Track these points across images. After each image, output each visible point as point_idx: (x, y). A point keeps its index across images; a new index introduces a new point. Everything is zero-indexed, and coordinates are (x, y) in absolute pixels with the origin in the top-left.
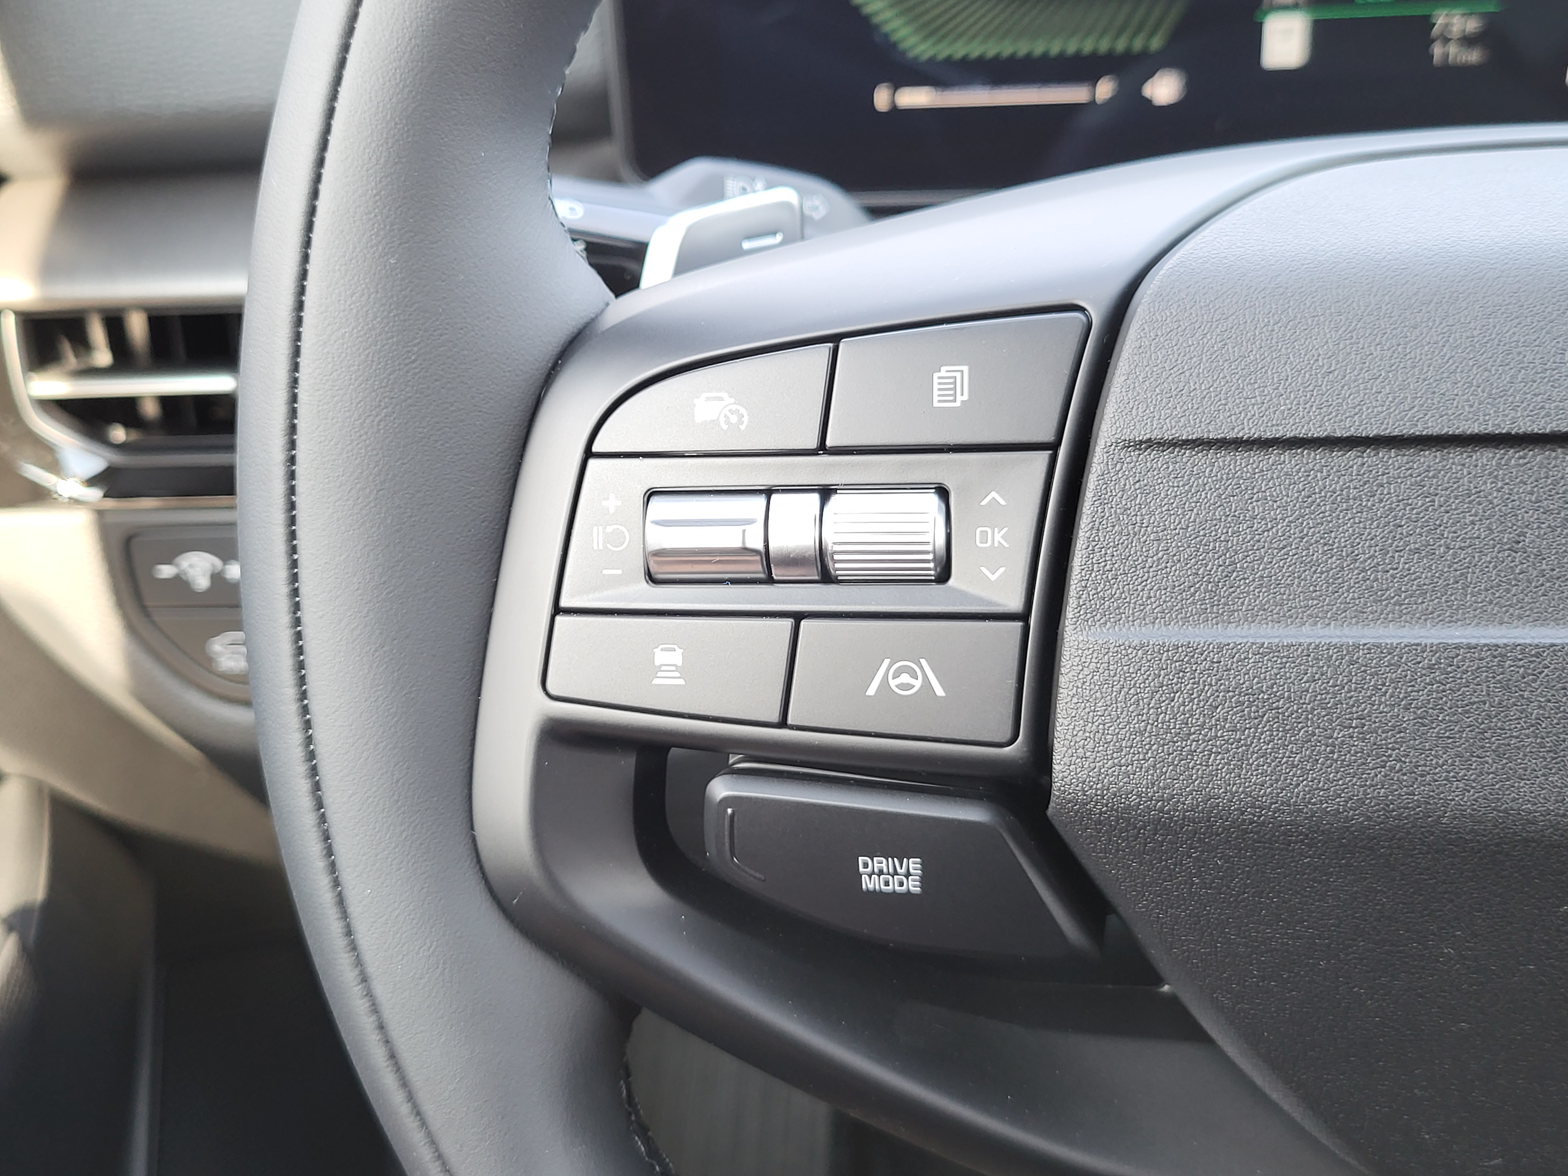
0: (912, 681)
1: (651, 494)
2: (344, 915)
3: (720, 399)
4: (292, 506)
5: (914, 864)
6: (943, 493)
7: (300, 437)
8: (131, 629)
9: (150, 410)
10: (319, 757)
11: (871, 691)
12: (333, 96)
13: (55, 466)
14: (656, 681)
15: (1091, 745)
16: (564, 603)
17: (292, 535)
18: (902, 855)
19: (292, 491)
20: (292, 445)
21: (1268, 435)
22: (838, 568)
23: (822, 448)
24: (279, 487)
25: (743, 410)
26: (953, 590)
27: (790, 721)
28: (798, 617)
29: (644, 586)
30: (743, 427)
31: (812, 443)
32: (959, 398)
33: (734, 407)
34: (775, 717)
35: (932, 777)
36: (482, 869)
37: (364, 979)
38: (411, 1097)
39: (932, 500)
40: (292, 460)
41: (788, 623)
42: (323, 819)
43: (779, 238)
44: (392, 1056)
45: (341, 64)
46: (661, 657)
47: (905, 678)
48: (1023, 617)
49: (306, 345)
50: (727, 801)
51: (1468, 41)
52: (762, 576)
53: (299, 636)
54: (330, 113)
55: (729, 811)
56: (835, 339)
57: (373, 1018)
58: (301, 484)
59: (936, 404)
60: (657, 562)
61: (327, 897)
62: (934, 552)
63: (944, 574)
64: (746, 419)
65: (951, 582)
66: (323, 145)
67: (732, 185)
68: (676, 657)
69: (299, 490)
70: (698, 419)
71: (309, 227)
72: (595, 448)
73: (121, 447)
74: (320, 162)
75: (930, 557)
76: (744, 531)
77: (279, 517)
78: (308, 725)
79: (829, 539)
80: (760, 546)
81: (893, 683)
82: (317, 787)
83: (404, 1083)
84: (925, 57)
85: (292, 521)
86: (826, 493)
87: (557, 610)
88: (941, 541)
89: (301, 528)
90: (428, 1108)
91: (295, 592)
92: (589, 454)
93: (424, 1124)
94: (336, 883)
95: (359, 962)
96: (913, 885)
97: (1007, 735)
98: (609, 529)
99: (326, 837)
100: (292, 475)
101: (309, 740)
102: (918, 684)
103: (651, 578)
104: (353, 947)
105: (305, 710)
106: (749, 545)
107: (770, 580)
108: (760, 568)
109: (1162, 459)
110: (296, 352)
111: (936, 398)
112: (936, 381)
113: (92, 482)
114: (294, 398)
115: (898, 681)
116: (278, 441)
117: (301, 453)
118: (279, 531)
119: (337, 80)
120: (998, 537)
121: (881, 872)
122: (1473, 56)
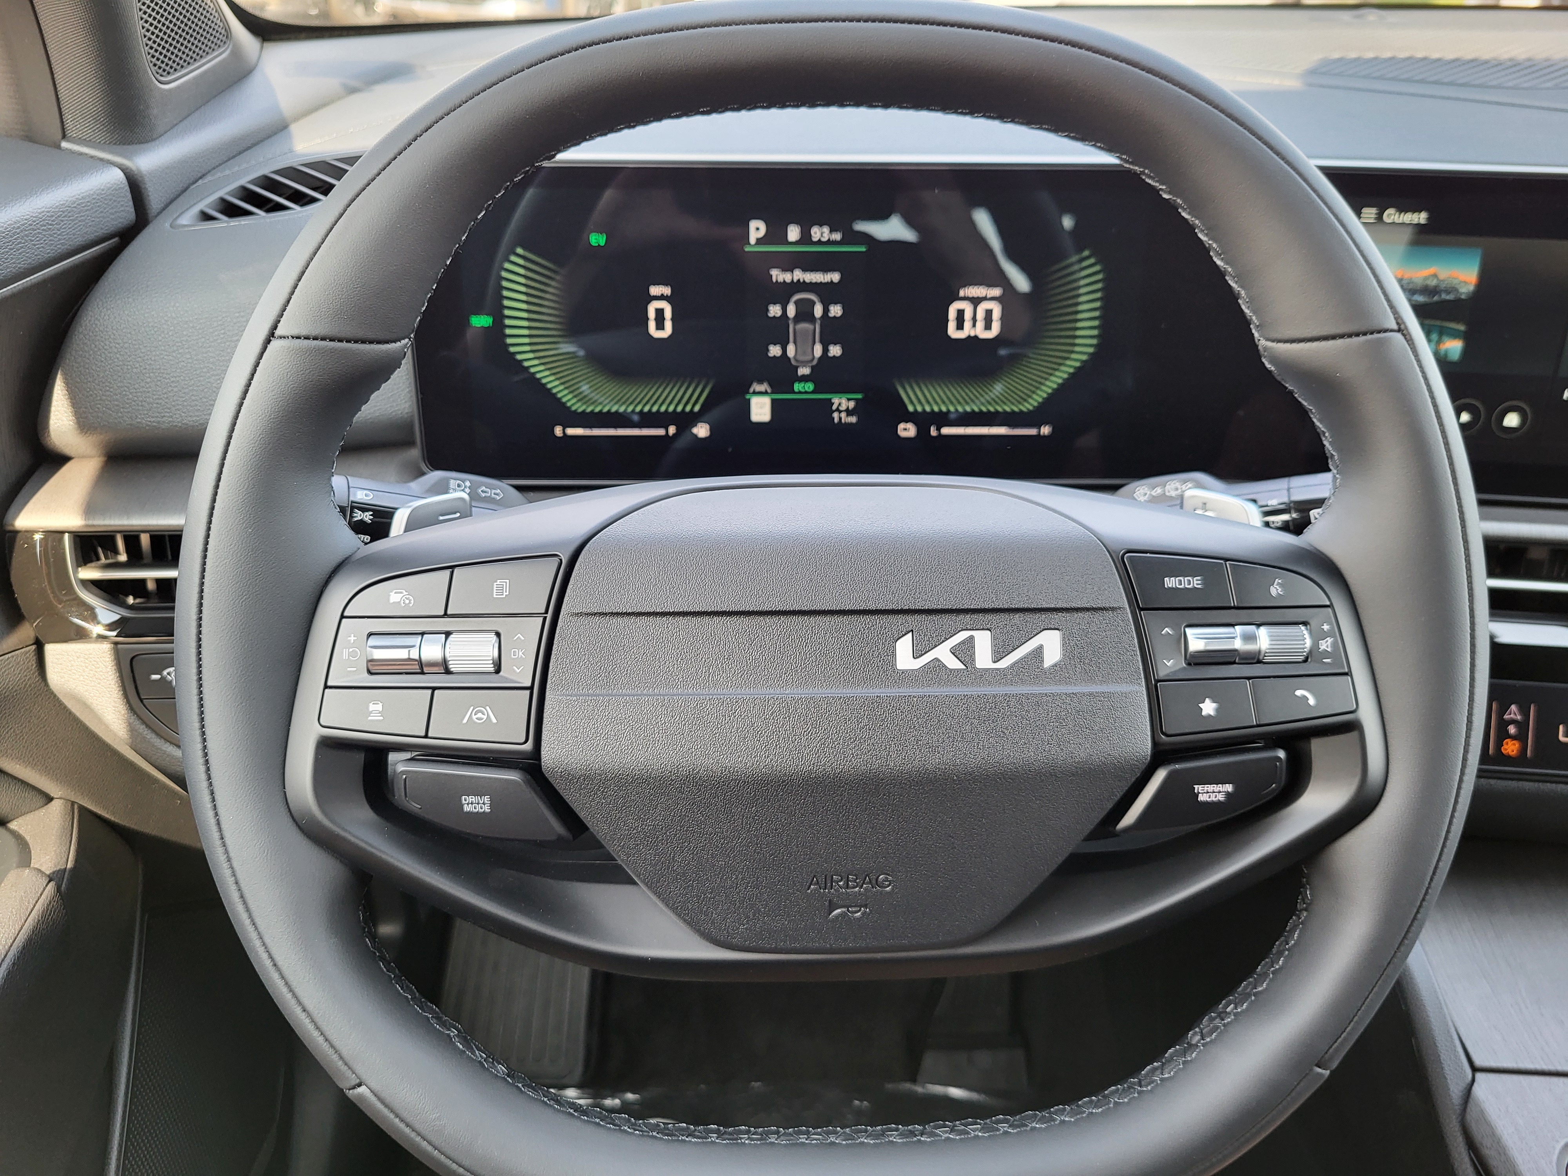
0: (483, 716)
1: (370, 634)
2: (220, 830)
3: (401, 593)
4: (200, 640)
5: (486, 799)
6: (498, 635)
7: (204, 609)
8: (131, 708)
9: (151, 586)
10: (209, 755)
11: (465, 721)
12: (224, 458)
13: (93, 617)
14: (370, 718)
15: (557, 742)
16: (329, 683)
17: (199, 653)
18: (481, 795)
19: (200, 633)
20: (200, 612)
21: (630, 611)
22: (453, 667)
23: (445, 615)
24: (193, 631)
25: (411, 598)
26: (502, 677)
27: (430, 735)
28: (434, 689)
29: (366, 674)
30: (411, 605)
31: (442, 613)
32: (505, 594)
33: (408, 596)
34: (423, 734)
35: (495, 760)
36: (288, 807)
37: (229, 860)
38: (250, 916)
39: (494, 638)
40: (200, 619)
41: (429, 692)
42: (211, 784)
43: (458, 515)
44: (242, 897)
45: (228, 444)
46: (372, 707)
47: (480, 715)
48: (531, 688)
49: (208, 567)
50: (403, 772)
51: (849, 412)
52: (419, 671)
53: (201, 699)
54: (222, 465)
55: (404, 776)
56: (452, 567)
57: (233, 878)
58: (204, 629)
59: (495, 596)
60: (371, 665)
61: (212, 821)
62: (493, 660)
63: (498, 671)
64: (412, 602)
65: (501, 673)
66: (219, 479)
67: (453, 484)
68: (379, 707)
69: (203, 632)
70: (391, 601)
71: (211, 515)
72: (346, 614)
73: (131, 608)
74: (217, 487)
75: (491, 662)
76: (409, 651)
77: (193, 644)
78: (204, 740)
79: (447, 655)
80: (417, 657)
81: (474, 717)
82: (208, 769)
83: (248, 909)
84: (580, 410)
85: (200, 646)
86: (448, 634)
87: (326, 687)
88: (496, 654)
89: (204, 650)
90: (258, 921)
91: (200, 679)
92: (342, 617)
93: (256, 928)
94: (216, 814)
95: (226, 852)
96: (487, 809)
97: (523, 740)
98: (351, 650)
99: (212, 793)
100: (200, 626)
101: (205, 747)
102: (485, 717)
103: (370, 672)
104: (224, 845)
105: (203, 733)
106: (412, 657)
107: (423, 673)
108: (418, 667)
109: (587, 620)
110: (203, 570)
111: (495, 594)
112: (495, 586)
113: (111, 627)
114: (202, 591)
115: (477, 716)
116: (194, 610)
117: (204, 616)
118: (193, 651)
119: (226, 452)
120: (521, 653)
121: (472, 804)
122: (853, 419)
